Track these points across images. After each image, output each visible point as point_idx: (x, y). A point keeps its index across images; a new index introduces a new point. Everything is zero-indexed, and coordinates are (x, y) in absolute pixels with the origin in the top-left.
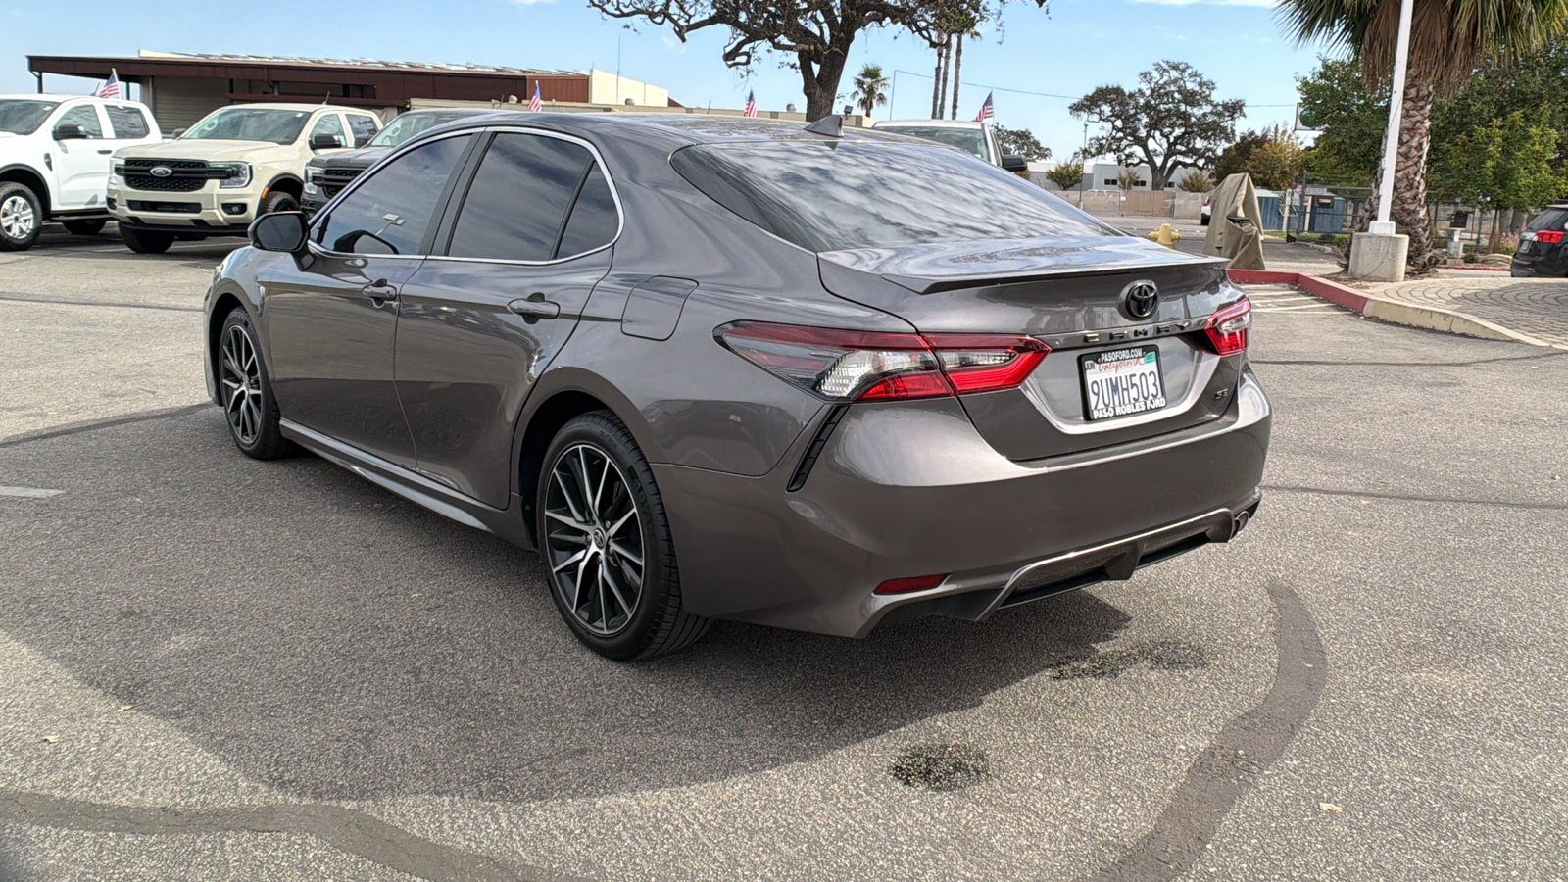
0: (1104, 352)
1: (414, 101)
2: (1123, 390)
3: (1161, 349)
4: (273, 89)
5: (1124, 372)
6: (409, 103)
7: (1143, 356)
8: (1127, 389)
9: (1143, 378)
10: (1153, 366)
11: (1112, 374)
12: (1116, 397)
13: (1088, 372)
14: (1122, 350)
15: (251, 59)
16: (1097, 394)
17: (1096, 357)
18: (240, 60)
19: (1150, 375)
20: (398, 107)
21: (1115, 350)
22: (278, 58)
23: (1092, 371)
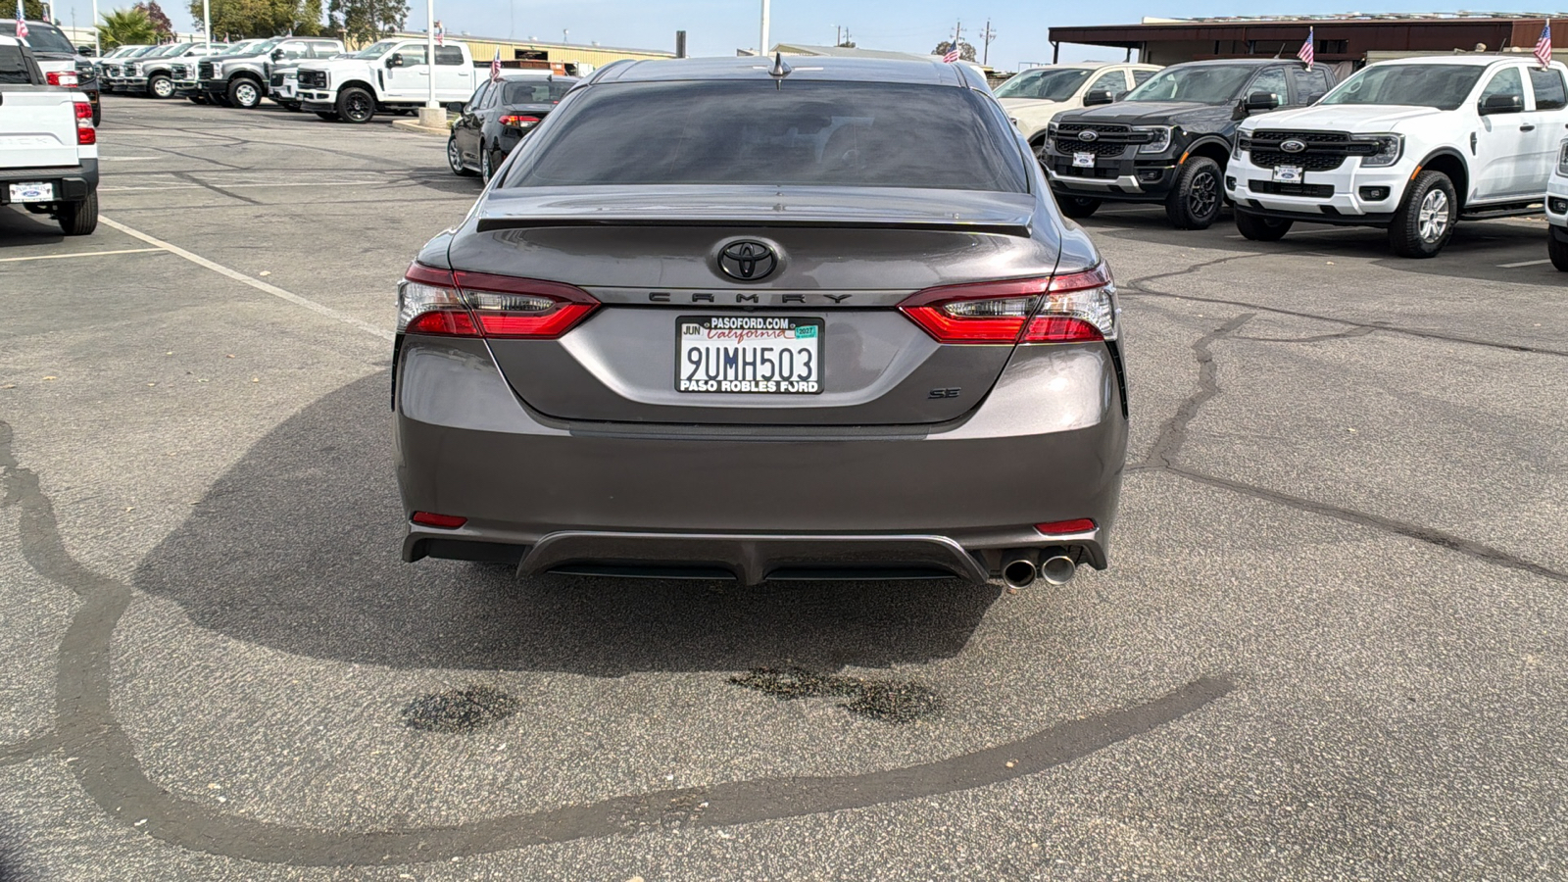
1: (1371, 54)
2: (745, 364)
3: (828, 324)
4: (1249, 47)
5: (751, 344)
6: (1365, 56)
7: (789, 329)
8: (754, 364)
9: (786, 356)
10: (811, 343)
11: (731, 344)
15: (1243, 20)
18: (1231, 22)
19: (800, 352)
20: (1354, 61)
22: (1265, 17)
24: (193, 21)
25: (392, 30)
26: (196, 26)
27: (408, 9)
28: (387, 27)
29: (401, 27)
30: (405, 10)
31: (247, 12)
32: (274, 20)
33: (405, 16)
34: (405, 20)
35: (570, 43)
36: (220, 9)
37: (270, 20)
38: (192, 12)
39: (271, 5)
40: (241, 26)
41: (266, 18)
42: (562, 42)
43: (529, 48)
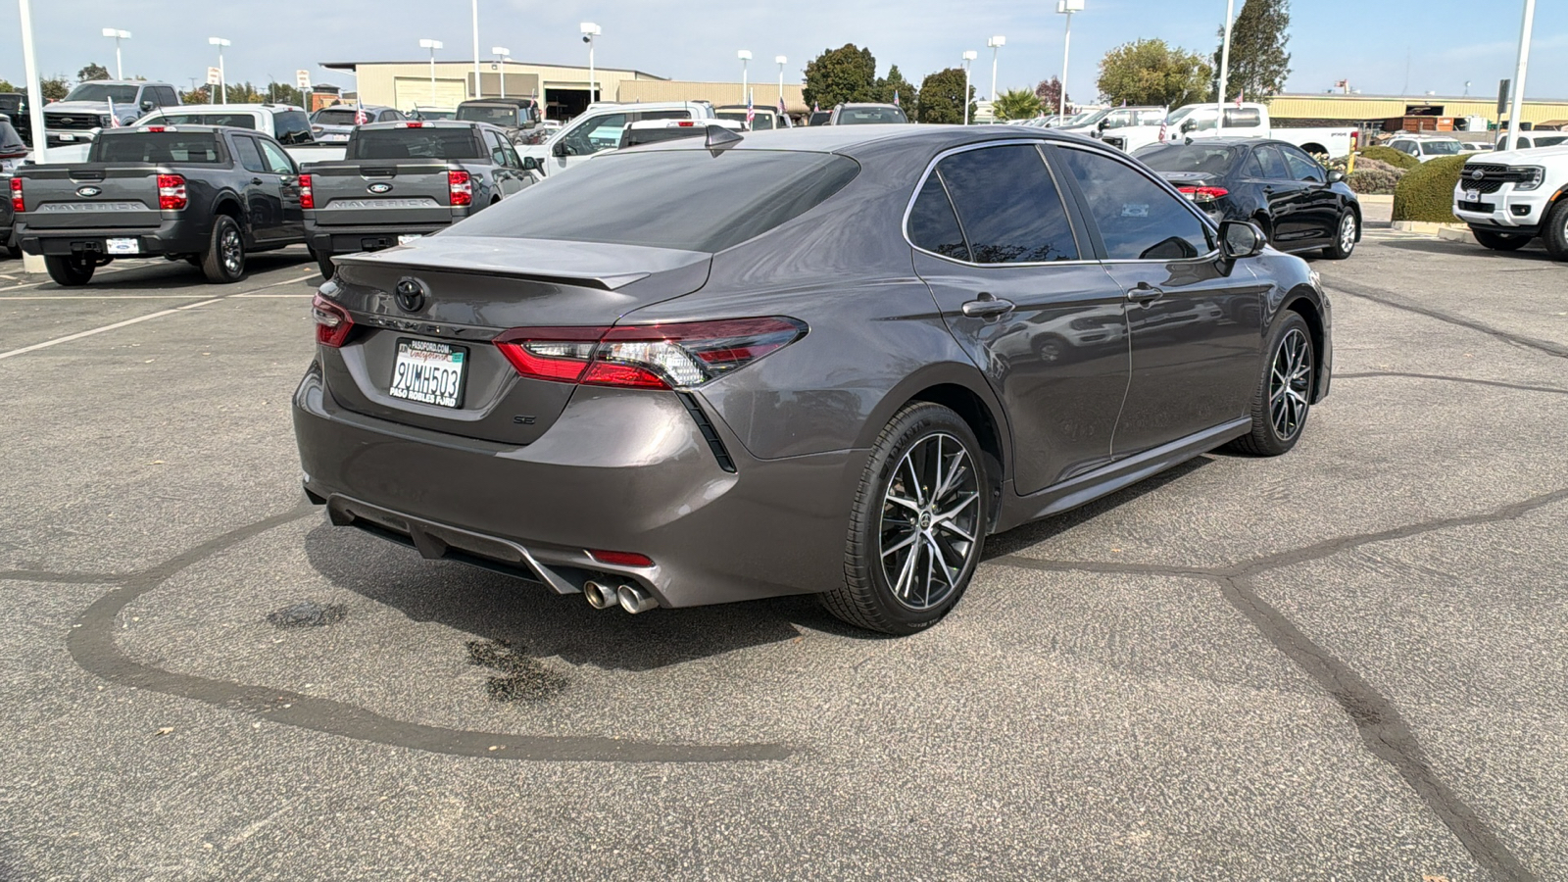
0: (415, 340)
12: (417, 383)
13: (400, 354)
14: (430, 342)
16: (402, 375)
17: (408, 341)
21: (424, 341)
23: (405, 354)
24: (1099, 94)
25: (1270, 93)
26: (1101, 99)
27: (1289, 71)
28: (1265, 91)
29: (1279, 90)
30: (1285, 73)
31: (1143, 84)
32: (1166, 89)
33: (1285, 78)
34: (1284, 82)
35: (1472, 95)
36: (1121, 82)
37: (1162, 89)
38: (1099, 86)
39: (1165, 76)
40: (1137, 97)
41: (1160, 88)
42: (1461, 95)
43: (1423, 104)
